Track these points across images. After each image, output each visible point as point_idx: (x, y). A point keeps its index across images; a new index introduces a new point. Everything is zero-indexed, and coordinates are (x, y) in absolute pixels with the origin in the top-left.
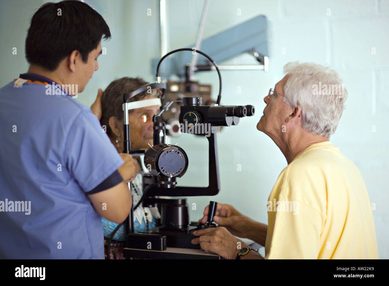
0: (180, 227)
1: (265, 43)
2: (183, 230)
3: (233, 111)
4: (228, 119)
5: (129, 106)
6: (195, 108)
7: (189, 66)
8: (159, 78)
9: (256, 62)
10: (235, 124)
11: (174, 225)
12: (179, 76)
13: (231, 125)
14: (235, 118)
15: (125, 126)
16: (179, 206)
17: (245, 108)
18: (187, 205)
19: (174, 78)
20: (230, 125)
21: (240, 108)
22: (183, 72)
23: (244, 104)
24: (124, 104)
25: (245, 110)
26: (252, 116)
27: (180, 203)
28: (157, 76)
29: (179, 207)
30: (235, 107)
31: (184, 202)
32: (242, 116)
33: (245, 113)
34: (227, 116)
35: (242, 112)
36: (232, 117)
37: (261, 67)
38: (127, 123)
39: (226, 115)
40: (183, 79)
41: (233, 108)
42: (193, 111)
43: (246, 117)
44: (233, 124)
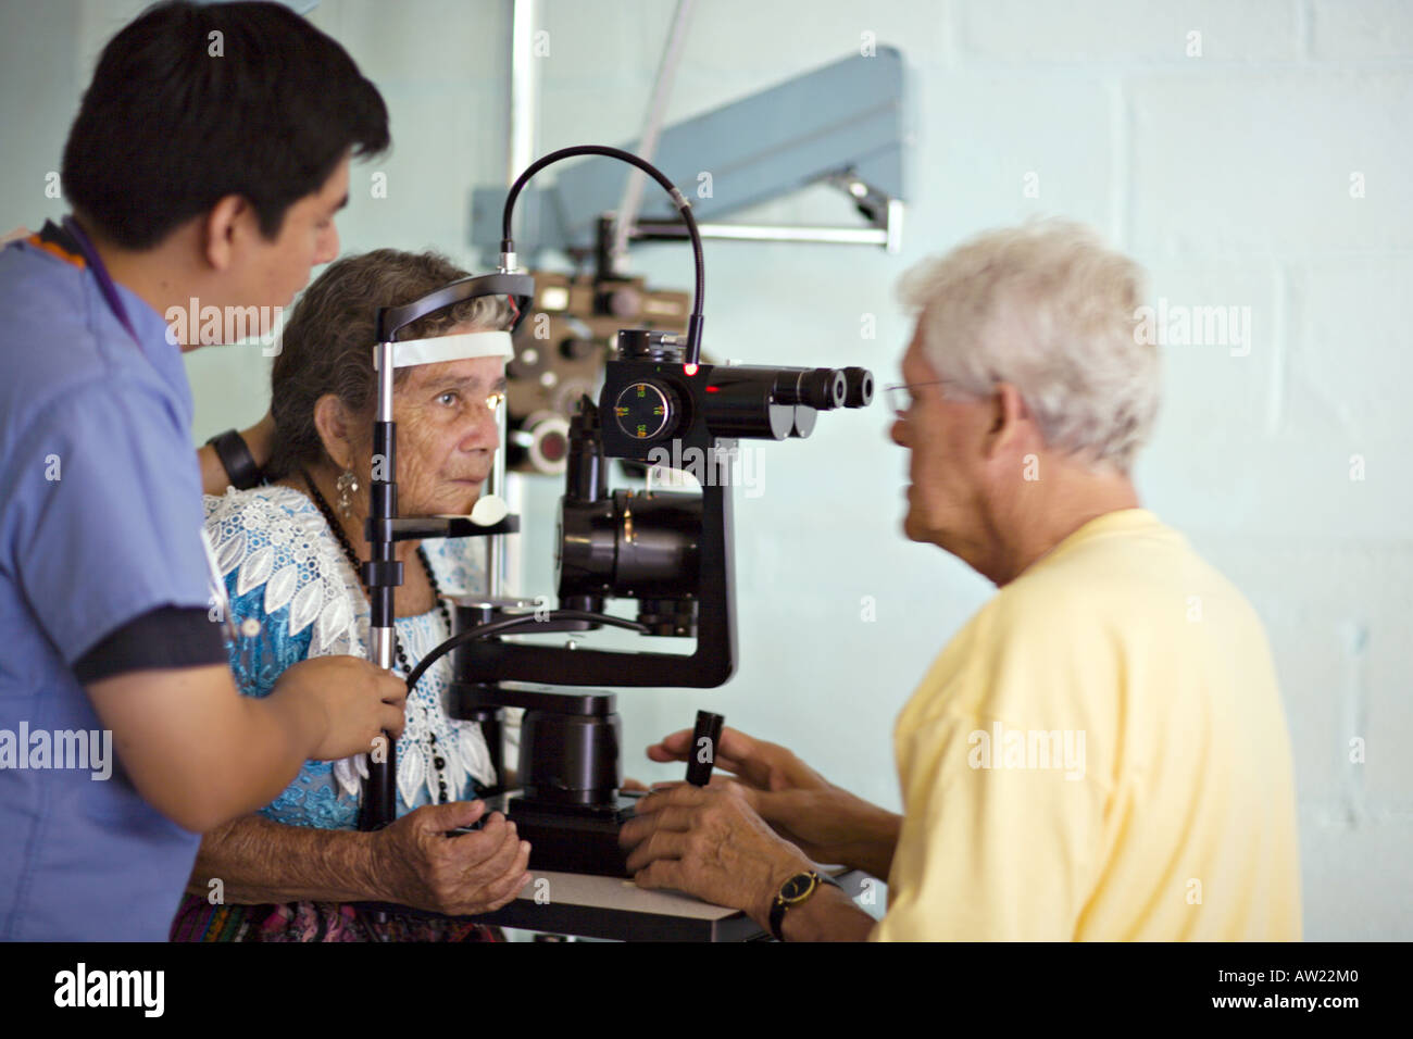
0: (586, 799)
1: (893, 149)
2: (597, 809)
3: (798, 387)
4: (779, 415)
5: (396, 355)
6: (658, 369)
7: (611, 218)
8: (511, 257)
9: (859, 219)
10: (802, 433)
11: (565, 788)
12: (574, 254)
13: (786, 435)
14: (803, 409)
15: (381, 426)
16: (586, 719)
17: (841, 377)
18: (611, 720)
19: (554, 263)
20: (783, 439)
21: (825, 375)
22: (587, 240)
23: (837, 363)
24: (380, 345)
25: (840, 384)
26: (864, 408)
27: (589, 708)
28: (505, 249)
29: (587, 722)
30: (803, 371)
31: (603, 706)
32: (828, 404)
33: (840, 396)
34: (773, 403)
35: (830, 392)
36: (791, 408)
37: (876, 236)
38: (387, 418)
39: (771, 399)
40: (589, 269)
41: (799, 374)
42: (653, 381)
43: (843, 408)
44: (794, 433)
